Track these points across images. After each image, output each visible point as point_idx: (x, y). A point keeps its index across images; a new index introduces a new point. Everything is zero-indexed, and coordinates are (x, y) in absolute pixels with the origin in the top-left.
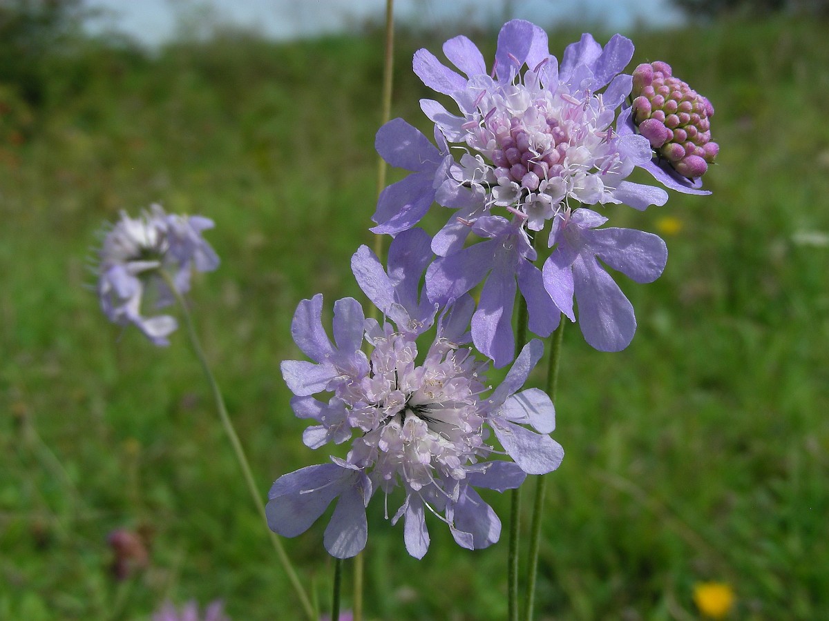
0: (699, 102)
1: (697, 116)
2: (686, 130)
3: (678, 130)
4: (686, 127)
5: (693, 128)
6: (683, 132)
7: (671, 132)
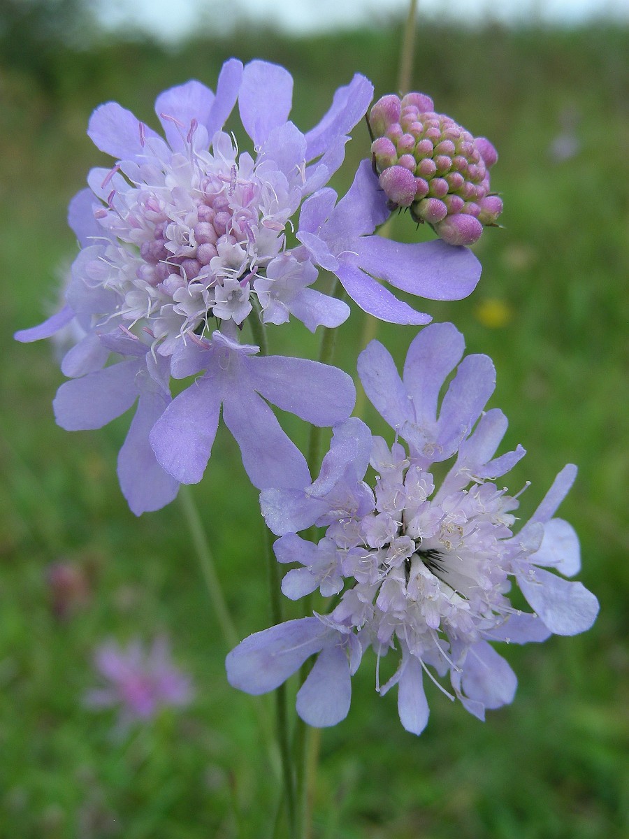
0: (466, 140)
1: (462, 159)
2: (448, 180)
3: (436, 180)
4: (446, 176)
5: (458, 176)
6: (442, 182)
7: (425, 184)
